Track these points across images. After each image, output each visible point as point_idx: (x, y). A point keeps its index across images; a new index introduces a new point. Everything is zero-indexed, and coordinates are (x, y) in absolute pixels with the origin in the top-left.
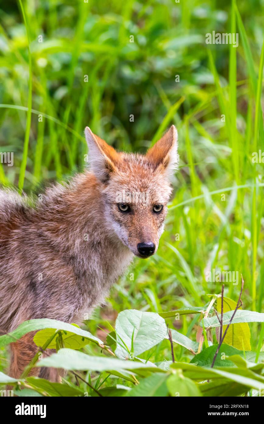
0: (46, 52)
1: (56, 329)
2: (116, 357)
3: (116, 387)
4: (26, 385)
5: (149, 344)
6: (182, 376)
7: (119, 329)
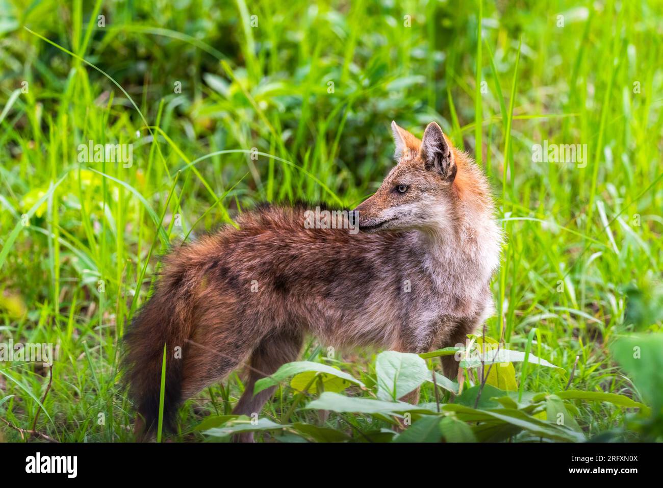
0: (268, 95)
1: (317, 372)
2: (378, 399)
3: (380, 431)
4: (292, 431)
5: (411, 386)
6: (455, 418)
7: (379, 371)
